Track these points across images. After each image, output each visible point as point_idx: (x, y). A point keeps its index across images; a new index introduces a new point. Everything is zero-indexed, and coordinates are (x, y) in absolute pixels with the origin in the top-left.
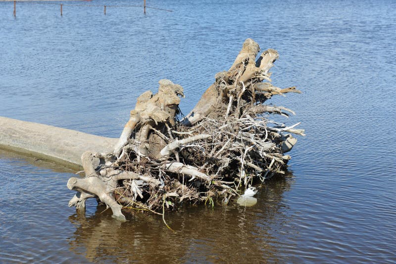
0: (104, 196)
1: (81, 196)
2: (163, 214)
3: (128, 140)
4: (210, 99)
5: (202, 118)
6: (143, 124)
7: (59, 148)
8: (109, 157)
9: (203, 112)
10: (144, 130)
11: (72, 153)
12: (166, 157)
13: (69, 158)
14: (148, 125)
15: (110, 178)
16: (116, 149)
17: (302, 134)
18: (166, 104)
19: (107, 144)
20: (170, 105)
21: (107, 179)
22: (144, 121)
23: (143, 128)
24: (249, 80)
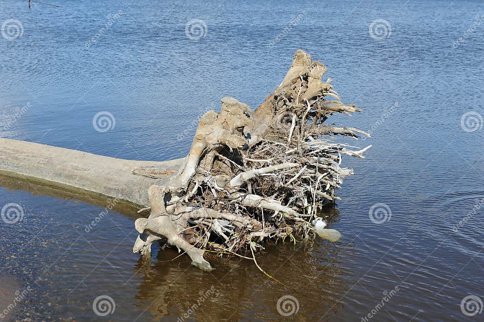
0: (175, 239)
1: (148, 239)
2: (254, 259)
3: (195, 169)
4: (264, 118)
5: (260, 140)
6: (210, 150)
7: (66, 172)
8: (179, 191)
9: (260, 134)
10: (210, 157)
11: (87, 179)
12: (236, 188)
13: (83, 185)
14: (214, 151)
15: (179, 216)
16: (183, 181)
17: (361, 156)
18: (235, 126)
19: (128, 168)
20: (239, 128)
21: (175, 217)
22: (212, 147)
23: (209, 154)
24: (315, 98)
